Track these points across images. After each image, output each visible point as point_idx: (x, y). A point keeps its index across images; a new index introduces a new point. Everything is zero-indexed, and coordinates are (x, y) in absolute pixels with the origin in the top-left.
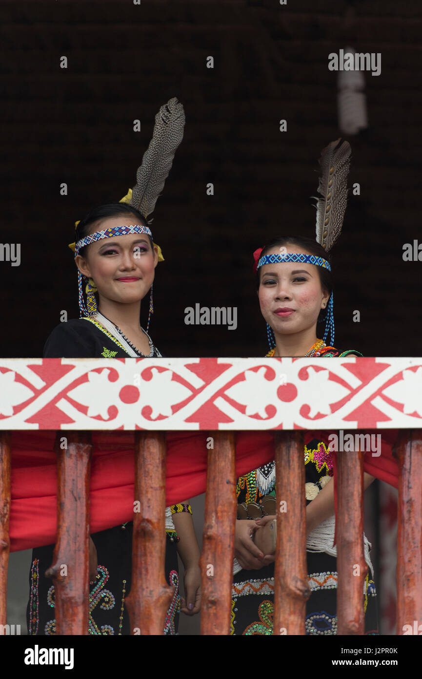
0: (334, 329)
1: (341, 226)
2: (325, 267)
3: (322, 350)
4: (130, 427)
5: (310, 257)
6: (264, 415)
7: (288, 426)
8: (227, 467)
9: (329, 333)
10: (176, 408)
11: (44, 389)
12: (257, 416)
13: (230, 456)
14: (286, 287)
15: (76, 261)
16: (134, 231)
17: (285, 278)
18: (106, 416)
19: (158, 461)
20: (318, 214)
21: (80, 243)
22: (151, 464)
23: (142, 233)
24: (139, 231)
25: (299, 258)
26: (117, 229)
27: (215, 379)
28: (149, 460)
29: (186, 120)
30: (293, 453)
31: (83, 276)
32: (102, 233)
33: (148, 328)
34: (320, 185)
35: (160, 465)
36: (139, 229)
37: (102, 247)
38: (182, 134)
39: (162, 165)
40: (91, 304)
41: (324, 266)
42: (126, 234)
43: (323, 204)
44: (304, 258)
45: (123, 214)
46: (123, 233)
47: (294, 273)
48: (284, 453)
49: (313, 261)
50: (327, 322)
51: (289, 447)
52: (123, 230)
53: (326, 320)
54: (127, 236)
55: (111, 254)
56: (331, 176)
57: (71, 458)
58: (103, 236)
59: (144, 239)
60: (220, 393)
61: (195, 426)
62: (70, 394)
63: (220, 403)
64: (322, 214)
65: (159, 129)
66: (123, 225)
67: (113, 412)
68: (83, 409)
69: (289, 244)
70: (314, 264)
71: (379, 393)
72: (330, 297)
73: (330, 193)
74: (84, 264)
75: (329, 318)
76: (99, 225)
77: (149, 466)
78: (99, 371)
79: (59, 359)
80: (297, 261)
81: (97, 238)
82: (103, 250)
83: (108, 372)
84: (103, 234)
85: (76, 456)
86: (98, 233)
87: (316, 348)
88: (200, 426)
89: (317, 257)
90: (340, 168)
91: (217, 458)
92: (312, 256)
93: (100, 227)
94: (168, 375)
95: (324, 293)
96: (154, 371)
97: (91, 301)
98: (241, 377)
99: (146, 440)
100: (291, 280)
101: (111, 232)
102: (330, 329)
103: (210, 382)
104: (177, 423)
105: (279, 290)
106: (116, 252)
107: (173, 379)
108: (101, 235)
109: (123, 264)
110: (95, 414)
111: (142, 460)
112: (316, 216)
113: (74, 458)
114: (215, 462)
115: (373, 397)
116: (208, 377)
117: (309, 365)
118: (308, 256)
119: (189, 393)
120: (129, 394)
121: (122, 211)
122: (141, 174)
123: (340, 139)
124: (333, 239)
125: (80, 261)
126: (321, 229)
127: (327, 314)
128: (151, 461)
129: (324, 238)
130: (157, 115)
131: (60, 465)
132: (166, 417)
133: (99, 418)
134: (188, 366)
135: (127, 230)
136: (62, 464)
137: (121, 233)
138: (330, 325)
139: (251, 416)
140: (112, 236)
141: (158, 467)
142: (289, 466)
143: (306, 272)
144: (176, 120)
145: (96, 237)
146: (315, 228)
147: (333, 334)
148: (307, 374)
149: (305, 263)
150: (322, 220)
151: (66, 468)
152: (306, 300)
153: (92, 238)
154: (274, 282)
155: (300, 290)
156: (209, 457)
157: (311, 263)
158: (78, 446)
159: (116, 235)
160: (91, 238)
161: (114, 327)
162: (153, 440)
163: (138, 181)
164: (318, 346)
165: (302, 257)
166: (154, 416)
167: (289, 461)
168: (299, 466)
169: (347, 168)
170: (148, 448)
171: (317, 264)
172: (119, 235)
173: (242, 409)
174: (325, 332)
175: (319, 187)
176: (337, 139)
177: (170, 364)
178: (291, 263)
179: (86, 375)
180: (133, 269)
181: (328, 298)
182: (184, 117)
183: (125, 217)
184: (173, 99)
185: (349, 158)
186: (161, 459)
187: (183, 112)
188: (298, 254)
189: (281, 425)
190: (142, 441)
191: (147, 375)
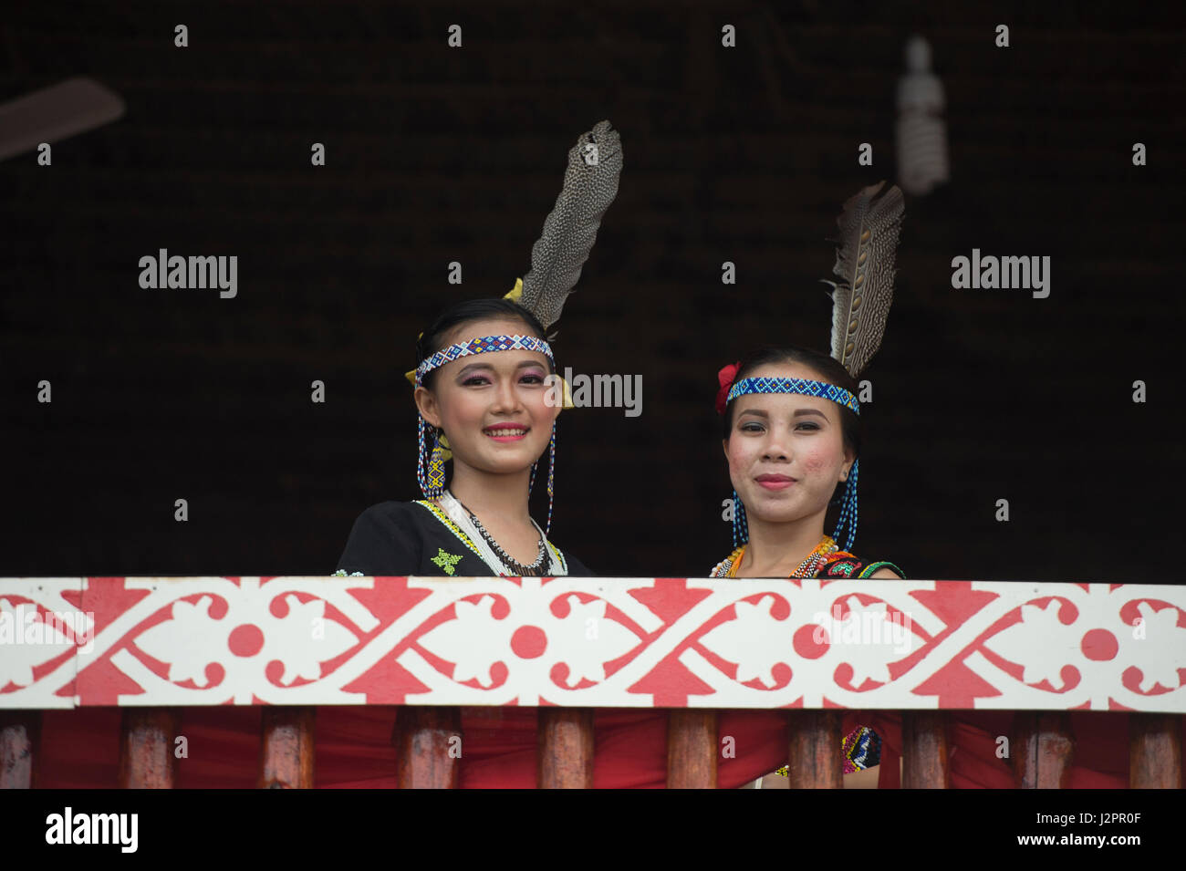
0: (856, 519)
1: (881, 335)
2: (852, 407)
3: (832, 556)
4: (528, 700)
5: (828, 386)
6: (769, 681)
7: (813, 702)
8: (702, 775)
9: (847, 525)
10: (611, 668)
11: (377, 632)
12: (756, 684)
13: (708, 755)
14: (780, 437)
15: (415, 397)
16: (521, 346)
17: (781, 421)
18: (486, 680)
19: (578, 762)
20: (836, 311)
21: (425, 364)
22: (566, 769)
23: (535, 350)
24: (530, 346)
25: (808, 388)
26: (490, 340)
27: (681, 615)
28: (563, 761)
29: (624, 161)
30: (821, 751)
31: (427, 425)
32: (464, 346)
33: (549, 523)
34: (838, 259)
35: (583, 770)
36: (530, 343)
37: (462, 371)
38: (617, 185)
39: (577, 238)
40: (436, 474)
41: (850, 405)
42: (506, 349)
43: (846, 294)
44: (817, 389)
45: (504, 316)
46: (501, 347)
47: (799, 413)
48: (806, 751)
49: (833, 395)
50: (844, 506)
51: (814, 741)
52: (501, 343)
53: (843, 501)
54: (508, 354)
55: (479, 384)
56: (863, 246)
57: (423, 757)
58: (465, 351)
59: (538, 360)
60: (691, 641)
61: (645, 701)
62: (423, 641)
63: (691, 659)
64: (844, 312)
65: (576, 175)
66: (502, 334)
67: (499, 674)
68: (445, 668)
69: (792, 362)
70: (835, 401)
71: (978, 645)
72: (855, 462)
73: (860, 276)
74: (429, 404)
75: (849, 499)
76: (459, 332)
77: (563, 772)
78: (474, 599)
79: (405, 577)
80: (805, 393)
81: (454, 356)
82: (463, 376)
83: (491, 601)
84: (465, 349)
85: (431, 753)
86: (456, 347)
87: (822, 553)
88: (656, 699)
89: (840, 389)
90: (882, 233)
91: (685, 758)
92: (832, 386)
93: (461, 335)
94: (598, 608)
95: (846, 453)
96: (573, 601)
97: (435, 469)
98: (728, 614)
99: (558, 726)
100: (791, 425)
101: (480, 345)
102: (849, 518)
103: (674, 622)
104: (614, 694)
105: (769, 443)
106: (488, 381)
107: (606, 616)
108: (461, 350)
109: (499, 403)
110: (467, 678)
111: (550, 760)
112: (831, 315)
113: (428, 757)
114: (681, 766)
115: (967, 652)
116: (670, 611)
117: (850, 593)
118: (824, 385)
119: (635, 641)
120: (529, 642)
121: (503, 311)
122: (540, 252)
123: (883, 182)
124: (864, 358)
125: (424, 398)
126: (842, 337)
127: (845, 491)
128: (565, 763)
129: (847, 355)
130: (573, 150)
131: (403, 769)
132: (595, 683)
133: (474, 683)
134: (634, 593)
135: (509, 343)
136: (407, 768)
137: (497, 347)
138: (850, 512)
139: (746, 684)
140: (482, 352)
141: (578, 773)
142: (815, 775)
143: (820, 414)
144: (606, 159)
145: (453, 353)
146: (830, 335)
147: (853, 528)
148: (846, 609)
149: (819, 399)
150: (843, 323)
151: (414, 774)
152: (816, 465)
153: (445, 356)
154: (759, 426)
155: (807, 447)
156: (670, 757)
157: (829, 398)
158: (436, 734)
159: (488, 351)
160: (443, 355)
161: (468, 515)
162: (571, 725)
163: (534, 264)
164: (826, 549)
165: (814, 386)
166: (572, 680)
167: (814, 766)
168: (832, 775)
169: (895, 233)
170: (561, 739)
171: (839, 400)
172: (494, 350)
173: (730, 670)
174: (838, 523)
175: (837, 265)
176: (878, 182)
177: (601, 589)
178: (794, 396)
179: (452, 607)
180: (518, 412)
181: (851, 463)
182: (620, 156)
183: (506, 320)
184: (602, 123)
185: (901, 217)
186: (584, 760)
187: (619, 146)
188: (809, 381)
189: (800, 700)
190: (551, 725)
191: (560, 607)
